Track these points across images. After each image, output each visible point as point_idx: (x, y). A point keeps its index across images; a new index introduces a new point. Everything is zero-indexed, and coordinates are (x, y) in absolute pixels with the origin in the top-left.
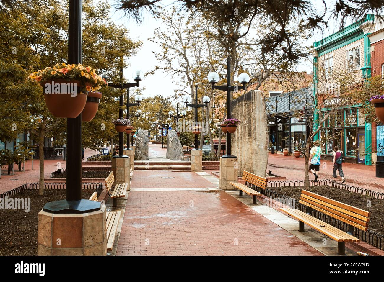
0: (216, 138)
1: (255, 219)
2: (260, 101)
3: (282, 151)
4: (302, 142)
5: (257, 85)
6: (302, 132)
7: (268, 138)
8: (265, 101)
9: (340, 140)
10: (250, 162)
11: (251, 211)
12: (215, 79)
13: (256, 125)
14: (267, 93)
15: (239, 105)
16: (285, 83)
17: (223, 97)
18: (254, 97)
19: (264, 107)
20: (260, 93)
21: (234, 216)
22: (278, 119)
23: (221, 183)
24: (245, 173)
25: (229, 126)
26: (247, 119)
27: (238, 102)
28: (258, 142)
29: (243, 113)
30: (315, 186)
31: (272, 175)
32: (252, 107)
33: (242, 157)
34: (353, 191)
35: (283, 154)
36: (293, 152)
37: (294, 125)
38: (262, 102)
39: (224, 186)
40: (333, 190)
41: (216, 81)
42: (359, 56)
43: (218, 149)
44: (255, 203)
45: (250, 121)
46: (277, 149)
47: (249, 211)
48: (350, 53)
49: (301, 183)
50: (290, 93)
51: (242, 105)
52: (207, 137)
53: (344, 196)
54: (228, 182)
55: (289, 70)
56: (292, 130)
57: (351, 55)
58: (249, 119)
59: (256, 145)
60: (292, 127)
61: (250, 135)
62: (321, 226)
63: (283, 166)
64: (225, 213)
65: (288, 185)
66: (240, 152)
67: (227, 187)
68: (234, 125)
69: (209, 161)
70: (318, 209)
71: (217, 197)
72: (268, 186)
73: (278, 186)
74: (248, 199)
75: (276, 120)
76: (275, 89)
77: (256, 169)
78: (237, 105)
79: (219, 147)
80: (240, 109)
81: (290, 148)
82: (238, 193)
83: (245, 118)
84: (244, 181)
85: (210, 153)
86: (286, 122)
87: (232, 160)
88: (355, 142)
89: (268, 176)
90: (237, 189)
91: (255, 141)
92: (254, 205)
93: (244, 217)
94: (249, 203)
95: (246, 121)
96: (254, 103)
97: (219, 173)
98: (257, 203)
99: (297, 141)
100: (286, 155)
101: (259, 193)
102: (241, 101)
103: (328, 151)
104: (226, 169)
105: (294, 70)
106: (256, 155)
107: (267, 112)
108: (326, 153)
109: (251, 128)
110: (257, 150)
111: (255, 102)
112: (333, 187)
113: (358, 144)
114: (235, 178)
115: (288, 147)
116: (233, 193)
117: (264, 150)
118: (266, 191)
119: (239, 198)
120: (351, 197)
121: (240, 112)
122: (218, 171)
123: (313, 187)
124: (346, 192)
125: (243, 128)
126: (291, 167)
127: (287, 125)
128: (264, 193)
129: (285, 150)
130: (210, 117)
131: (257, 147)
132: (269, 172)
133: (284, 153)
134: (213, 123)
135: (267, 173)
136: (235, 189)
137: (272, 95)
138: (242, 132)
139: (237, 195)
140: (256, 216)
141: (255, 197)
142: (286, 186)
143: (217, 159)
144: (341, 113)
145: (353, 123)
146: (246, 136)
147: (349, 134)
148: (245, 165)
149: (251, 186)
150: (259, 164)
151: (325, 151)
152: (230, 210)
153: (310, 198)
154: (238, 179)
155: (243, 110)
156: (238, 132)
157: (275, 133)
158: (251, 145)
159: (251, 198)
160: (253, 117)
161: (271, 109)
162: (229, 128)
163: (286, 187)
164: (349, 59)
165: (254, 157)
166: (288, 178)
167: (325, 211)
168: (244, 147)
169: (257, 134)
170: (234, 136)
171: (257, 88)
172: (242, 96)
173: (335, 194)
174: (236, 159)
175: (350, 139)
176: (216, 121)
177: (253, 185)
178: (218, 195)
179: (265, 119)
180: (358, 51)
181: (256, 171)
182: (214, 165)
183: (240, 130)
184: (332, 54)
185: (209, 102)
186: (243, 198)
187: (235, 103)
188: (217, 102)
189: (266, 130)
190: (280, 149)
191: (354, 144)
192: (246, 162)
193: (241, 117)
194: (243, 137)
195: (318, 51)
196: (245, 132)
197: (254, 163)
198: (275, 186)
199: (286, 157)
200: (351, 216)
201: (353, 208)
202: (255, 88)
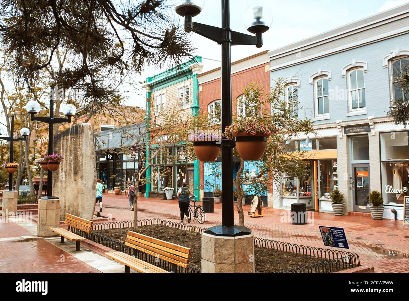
0: (38, 177)
1: (76, 268)
2: (88, 136)
3: (114, 189)
4: (134, 180)
5: (86, 118)
6: (134, 169)
7: (96, 177)
8: (95, 136)
9: (171, 177)
10: (75, 204)
11: (73, 259)
12: (34, 109)
13: (83, 162)
14: (99, 127)
15: (63, 139)
16: (117, 117)
17: (46, 129)
18: (81, 131)
19: (92, 143)
20: (88, 127)
21: (52, 267)
22: (109, 156)
23: (39, 230)
24: (68, 216)
25: (50, 163)
26: (73, 155)
27: (63, 136)
28: (85, 181)
29: (69, 149)
30: (144, 226)
31: (101, 216)
32: (79, 142)
33: (67, 198)
34: (181, 229)
35: (114, 192)
36: (125, 190)
37: (126, 161)
38: (90, 137)
39: (42, 233)
40: (162, 229)
41: (36, 112)
42: (189, 95)
43: (39, 190)
44: (78, 250)
45: (76, 158)
46: (108, 188)
47: (71, 260)
48: (181, 91)
49: (130, 223)
50: (122, 129)
51: (67, 140)
52: (26, 176)
53: (172, 234)
54: (47, 227)
55: (121, 104)
56: (124, 167)
57: (182, 94)
58: (75, 155)
59: (82, 184)
60: (124, 164)
61: (76, 173)
62: (146, 268)
63: (113, 206)
64: (41, 264)
65: (117, 227)
66: (64, 192)
67: (47, 233)
68: (56, 162)
69: (27, 204)
70: (143, 250)
71: (33, 247)
72: (95, 229)
73: (106, 228)
74: (71, 246)
75: (107, 157)
76: (107, 122)
77: (82, 211)
78: (62, 139)
79: (40, 187)
80: (65, 144)
81: (122, 186)
82: (59, 239)
83: (71, 154)
84: (66, 226)
85: (28, 194)
86: (118, 158)
87: (53, 202)
88: (185, 178)
89: (96, 218)
90: (59, 235)
91: (82, 180)
92: (77, 252)
93: (64, 268)
94: (71, 250)
95: (71, 157)
96: (81, 138)
97: (37, 217)
98: (81, 249)
99: (129, 179)
100: (118, 193)
101: (82, 238)
102: (66, 135)
103: (160, 189)
104: (45, 212)
105: (127, 105)
106: (83, 195)
107: (97, 148)
108: (157, 191)
109: (77, 165)
110: (84, 189)
111: (82, 136)
112: (162, 226)
113: (187, 181)
114: (56, 223)
115: (120, 185)
116: (53, 241)
117: (91, 190)
118: (92, 235)
119: (60, 245)
120: (178, 235)
121: (65, 147)
122: (36, 216)
123: (143, 227)
124: (174, 230)
125: (68, 165)
126: (122, 207)
127: (119, 162)
128: (89, 237)
129: (117, 188)
130: (30, 152)
131: (84, 186)
132: (97, 214)
133: (116, 191)
134: (34, 159)
135: (95, 215)
136: (55, 235)
137: (104, 129)
138: (66, 170)
139: (57, 242)
140: (78, 265)
141: (78, 243)
142: (114, 227)
143: (36, 201)
144: (171, 150)
145: (183, 160)
146: (71, 174)
147: (180, 170)
148: (69, 206)
149: (75, 230)
150: (86, 205)
151: (157, 188)
152: (48, 261)
153: (135, 239)
154: (61, 223)
155: (69, 145)
156: (62, 170)
157: (106, 170)
158: (77, 184)
159: (74, 244)
160: (80, 153)
161: (102, 144)
162: (51, 165)
163: (114, 229)
164: (180, 97)
165: (80, 198)
166: (117, 219)
167: (151, 252)
168: (69, 187)
169: (84, 171)
170: (58, 175)
171: (87, 121)
172: (68, 130)
173: (164, 233)
174: (59, 201)
175: (180, 175)
176: (38, 157)
177: (77, 229)
178: (35, 243)
179: (94, 156)
180: (188, 90)
181: (82, 213)
182: (33, 208)
183: (64, 167)
184: (164, 91)
185: (28, 134)
186: (65, 245)
187: (59, 137)
188: (39, 135)
189: (94, 167)
190: (111, 187)
191: (184, 180)
192: (71, 203)
193: (66, 152)
194: (67, 175)
195: (151, 87)
196: (70, 169)
197: (80, 204)
198: (103, 229)
199: (117, 196)
200: (175, 255)
201: (176, 246)
202: (84, 121)
